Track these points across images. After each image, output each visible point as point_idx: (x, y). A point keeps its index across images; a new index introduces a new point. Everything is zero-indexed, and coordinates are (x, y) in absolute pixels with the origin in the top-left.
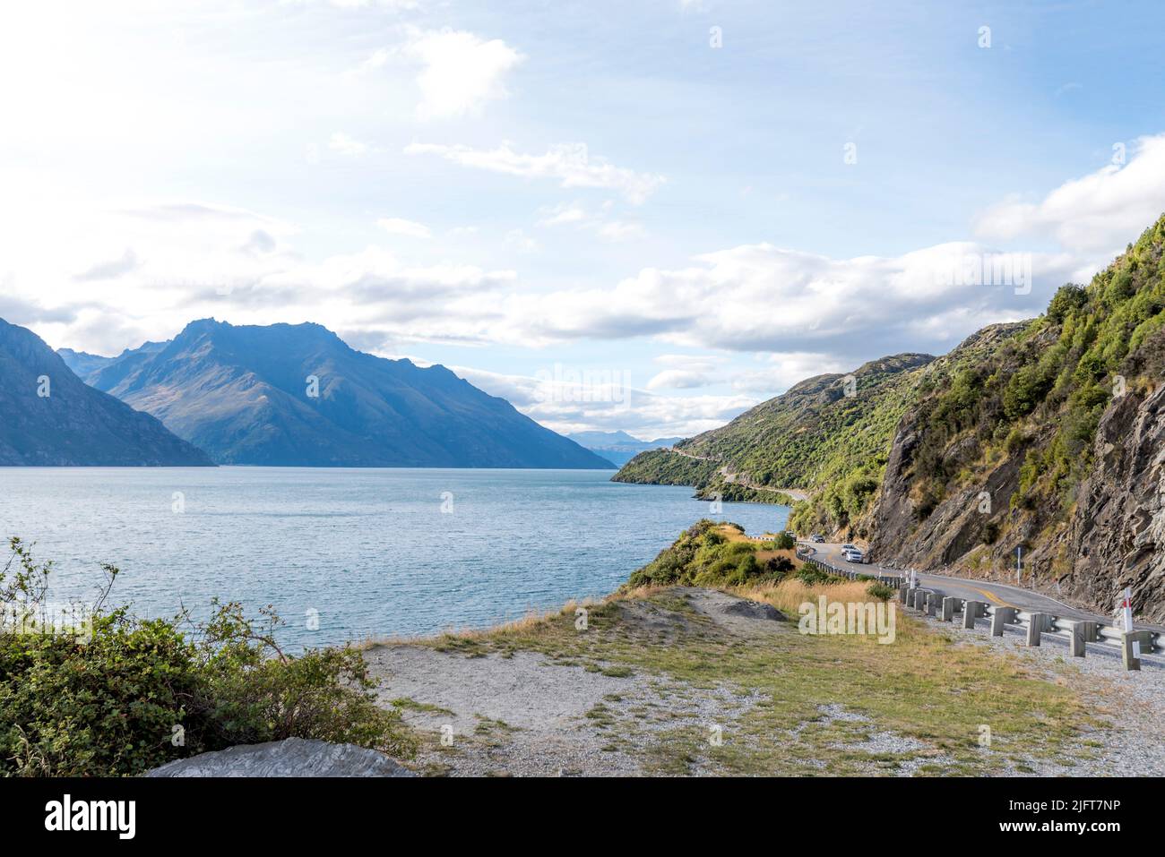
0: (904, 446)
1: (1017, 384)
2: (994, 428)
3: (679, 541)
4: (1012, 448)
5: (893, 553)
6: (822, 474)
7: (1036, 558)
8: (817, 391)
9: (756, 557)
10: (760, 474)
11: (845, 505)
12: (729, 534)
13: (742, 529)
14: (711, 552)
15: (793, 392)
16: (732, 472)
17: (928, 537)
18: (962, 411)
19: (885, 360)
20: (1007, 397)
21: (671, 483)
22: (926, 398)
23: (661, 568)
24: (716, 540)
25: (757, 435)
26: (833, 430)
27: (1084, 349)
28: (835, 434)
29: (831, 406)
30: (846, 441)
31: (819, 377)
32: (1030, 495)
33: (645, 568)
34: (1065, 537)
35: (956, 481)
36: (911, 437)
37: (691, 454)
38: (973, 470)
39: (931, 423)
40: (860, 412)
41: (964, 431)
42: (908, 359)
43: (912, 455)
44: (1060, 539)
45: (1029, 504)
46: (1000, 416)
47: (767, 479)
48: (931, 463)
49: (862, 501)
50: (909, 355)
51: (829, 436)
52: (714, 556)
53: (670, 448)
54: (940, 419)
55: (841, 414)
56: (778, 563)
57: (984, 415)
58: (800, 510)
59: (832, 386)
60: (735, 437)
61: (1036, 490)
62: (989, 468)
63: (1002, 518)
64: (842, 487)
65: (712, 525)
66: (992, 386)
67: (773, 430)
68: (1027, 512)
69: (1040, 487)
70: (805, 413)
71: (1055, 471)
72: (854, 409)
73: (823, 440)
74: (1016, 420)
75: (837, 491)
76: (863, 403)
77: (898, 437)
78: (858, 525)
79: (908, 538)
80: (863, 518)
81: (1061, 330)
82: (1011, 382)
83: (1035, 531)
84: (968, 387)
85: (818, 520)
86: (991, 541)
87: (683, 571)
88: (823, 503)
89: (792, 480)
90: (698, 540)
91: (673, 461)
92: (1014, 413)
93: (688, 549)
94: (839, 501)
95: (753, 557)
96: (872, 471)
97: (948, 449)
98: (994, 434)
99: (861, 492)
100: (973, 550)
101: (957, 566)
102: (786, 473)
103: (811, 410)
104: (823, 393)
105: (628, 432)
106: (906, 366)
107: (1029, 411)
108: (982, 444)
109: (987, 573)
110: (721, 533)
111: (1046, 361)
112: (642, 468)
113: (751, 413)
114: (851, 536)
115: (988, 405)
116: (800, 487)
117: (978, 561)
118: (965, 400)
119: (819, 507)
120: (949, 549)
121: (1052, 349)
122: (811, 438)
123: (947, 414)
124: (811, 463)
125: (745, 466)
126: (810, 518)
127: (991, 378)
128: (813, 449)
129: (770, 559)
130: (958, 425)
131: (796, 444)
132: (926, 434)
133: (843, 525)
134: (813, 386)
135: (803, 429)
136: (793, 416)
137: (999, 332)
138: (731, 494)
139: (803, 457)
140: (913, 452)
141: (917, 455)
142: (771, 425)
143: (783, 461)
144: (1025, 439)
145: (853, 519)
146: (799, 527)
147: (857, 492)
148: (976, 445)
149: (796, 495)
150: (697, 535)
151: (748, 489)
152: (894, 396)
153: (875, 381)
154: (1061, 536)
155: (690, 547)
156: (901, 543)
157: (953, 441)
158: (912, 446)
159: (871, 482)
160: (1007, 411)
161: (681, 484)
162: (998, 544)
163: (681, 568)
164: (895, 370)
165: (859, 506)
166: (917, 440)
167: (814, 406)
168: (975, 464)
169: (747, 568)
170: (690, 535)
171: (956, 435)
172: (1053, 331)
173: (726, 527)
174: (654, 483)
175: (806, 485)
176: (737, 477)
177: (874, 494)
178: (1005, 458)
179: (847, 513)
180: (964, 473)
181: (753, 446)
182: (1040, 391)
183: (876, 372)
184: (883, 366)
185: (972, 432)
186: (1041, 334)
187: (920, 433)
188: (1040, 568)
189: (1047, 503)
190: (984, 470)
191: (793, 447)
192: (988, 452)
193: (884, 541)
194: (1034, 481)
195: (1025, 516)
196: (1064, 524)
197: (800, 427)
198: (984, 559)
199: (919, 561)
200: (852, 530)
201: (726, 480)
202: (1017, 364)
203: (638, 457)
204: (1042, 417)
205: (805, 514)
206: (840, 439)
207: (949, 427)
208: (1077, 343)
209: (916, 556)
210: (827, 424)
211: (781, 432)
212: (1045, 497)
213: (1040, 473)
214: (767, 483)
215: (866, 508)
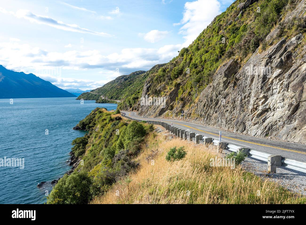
0: (147, 87)
1: (174, 71)
2: (169, 82)
3: (91, 113)
4: (175, 86)
5: (145, 114)
6: (124, 96)
7: (186, 113)
8: (122, 79)
9: (111, 116)
10: (110, 97)
11: (131, 102)
12: (104, 110)
13: (107, 109)
14: (99, 115)
15: (117, 79)
16: (104, 97)
17: (154, 109)
18: (161, 78)
19: (136, 72)
20: (172, 74)
21: (90, 100)
22: (152, 75)
23: (87, 120)
24: (101, 112)
25: (109, 88)
26: (126, 87)
27: (190, 62)
28: (126, 88)
29: (125, 82)
30: (128, 89)
31: (122, 76)
32: (182, 97)
33: (83, 120)
34: (194, 107)
35: (160, 95)
36: (149, 85)
37: (94, 93)
38: (165, 92)
39: (154, 81)
40: (131, 83)
41: (162, 83)
42: (141, 72)
43: (149, 89)
44: (193, 108)
45: (182, 99)
46: (170, 79)
47: (112, 98)
48: (154, 91)
49: (135, 101)
50: (141, 71)
51: (125, 88)
52: (100, 116)
53: (90, 92)
54: (156, 80)
55: (127, 83)
56: (118, 118)
57: (166, 79)
58: (120, 104)
59: (125, 78)
60: (104, 89)
61: (183, 96)
62: (169, 92)
63: (173, 103)
64: (130, 98)
65: (99, 109)
66: (168, 72)
67: (113, 87)
68: (181, 102)
69: (184, 95)
70: (119, 83)
71: (188, 91)
72: (130, 82)
73: (123, 89)
74: (174, 80)
75: (129, 99)
76: (132, 81)
77: (146, 85)
78: (134, 107)
79: (149, 109)
80: (135, 105)
81: (183, 58)
82: (173, 70)
83: (183, 106)
84: (162, 72)
85: (125, 106)
86: (172, 109)
87: (93, 120)
88: (126, 102)
89: (117, 98)
90: (96, 112)
91: (90, 95)
92: (174, 78)
93: (94, 115)
94: (130, 102)
95: (111, 117)
96: (137, 95)
97: (158, 87)
98: (169, 83)
99: (135, 99)
100: (166, 112)
101: (162, 116)
102: (116, 97)
103: (121, 83)
104: (123, 79)
105: (79, 89)
106: (140, 73)
107: (177, 77)
108: (166, 86)
109: (171, 118)
110: (102, 111)
111: (181, 65)
112: (83, 96)
113: (108, 84)
114: (133, 110)
115: (167, 76)
116: (119, 99)
117: (168, 115)
118: (162, 75)
119: (125, 103)
120: (160, 112)
121: (182, 62)
122: (121, 89)
123: (158, 79)
124: (121, 94)
125: (107, 95)
126: (123, 106)
127: (168, 70)
128: (122, 91)
129: (115, 117)
130: (160, 81)
131: (118, 90)
132: (153, 84)
133: (131, 107)
134: (121, 78)
135: (119, 87)
136: (117, 84)
137: (159, 66)
138: (104, 102)
139: (119, 93)
140: (149, 88)
141: (150, 89)
142: (112, 86)
143: (115, 94)
144: (178, 84)
145: (133, 106)
146: (120, 108)
147: (134, 99)
148: (165, 86)
149: (118, 101)
150: (96, 111)
151: (107, 100)
152: (138, 79)
153: (134, 76)
154: (193, 107)
155: (94, 114)
156: (147, 111)
157: (159, 85)
158: (149, 87)
159: (137, 97)
160: (172, 78)
161: (92, 100)
162: (173, 110)
163: (92, 119)
164: (138, 74)
165: (134, 103)
166: (150, 85)
167: (121, 82)
168: (165, 91)
169: (109, 119)
170: (94, 111)
171: (160, 84)
172: (181, 58)
173: (103, 109)
174: (86, 100)
175: (120, 99)
176: (105, 98)
177: (138, 100)
178: (174, 89)
179: (132, 104)
180: (162, 93)
181: (108, 91)
182: (180, 72)
183: (134, 75)
184: (135, 73)
185: (164, 83)
186: (179, 59)
187: (151, 84)
188: (187, 116)
189: (186, 99)
190: (167, 92)
191: (117, 91)
192: (168, 88)
193: (143, 111)
194: (182, 94)
195: (181, 103)
196: (193, 104)
197: (118, 86)
198: (170, 114)
199: (152, 115)
200: (133, 108)
201: (102, 99)
202: (173, 66)
203: (82, 94)
204: (182, 78)
205: (121, 105)
206: (127, 89)
207: (158, 82)
208: (188, 61)
209: (151, 114)
210: (124, 86)
211: (114, 88)
212: (185, 98)
213: (183, 92)
214: (111, 99)
215: (136, 103)
